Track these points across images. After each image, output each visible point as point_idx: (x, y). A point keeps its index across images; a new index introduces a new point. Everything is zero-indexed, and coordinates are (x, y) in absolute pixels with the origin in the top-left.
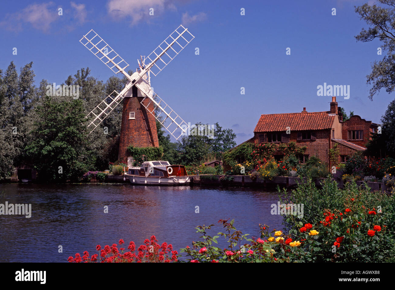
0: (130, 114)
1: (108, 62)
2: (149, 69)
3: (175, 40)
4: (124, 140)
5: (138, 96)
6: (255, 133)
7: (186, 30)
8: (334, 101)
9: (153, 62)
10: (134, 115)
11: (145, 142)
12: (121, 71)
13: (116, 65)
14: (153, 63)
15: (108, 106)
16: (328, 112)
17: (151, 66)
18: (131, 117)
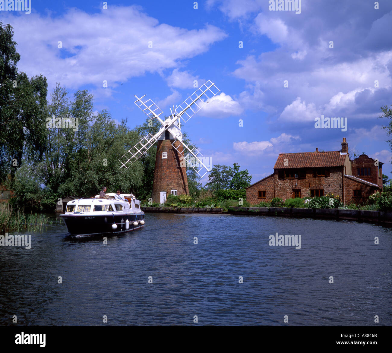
0: (163, 154)
1: (146, 109)
2: (180, 116)
3: (203, 93)
4: (157, 177)
5: (170, 139)
6: (275, 170)
7: (213, 84)
8: (345, 142)
9: (184, 110)
10: (166, 155)
11: (175, 179)
12: (156, 117)
13: (152, 112)
14: (184, 112)
15: (144, 146)
16: (340, 152)
17: (182, 113)
18: (164, 157)
